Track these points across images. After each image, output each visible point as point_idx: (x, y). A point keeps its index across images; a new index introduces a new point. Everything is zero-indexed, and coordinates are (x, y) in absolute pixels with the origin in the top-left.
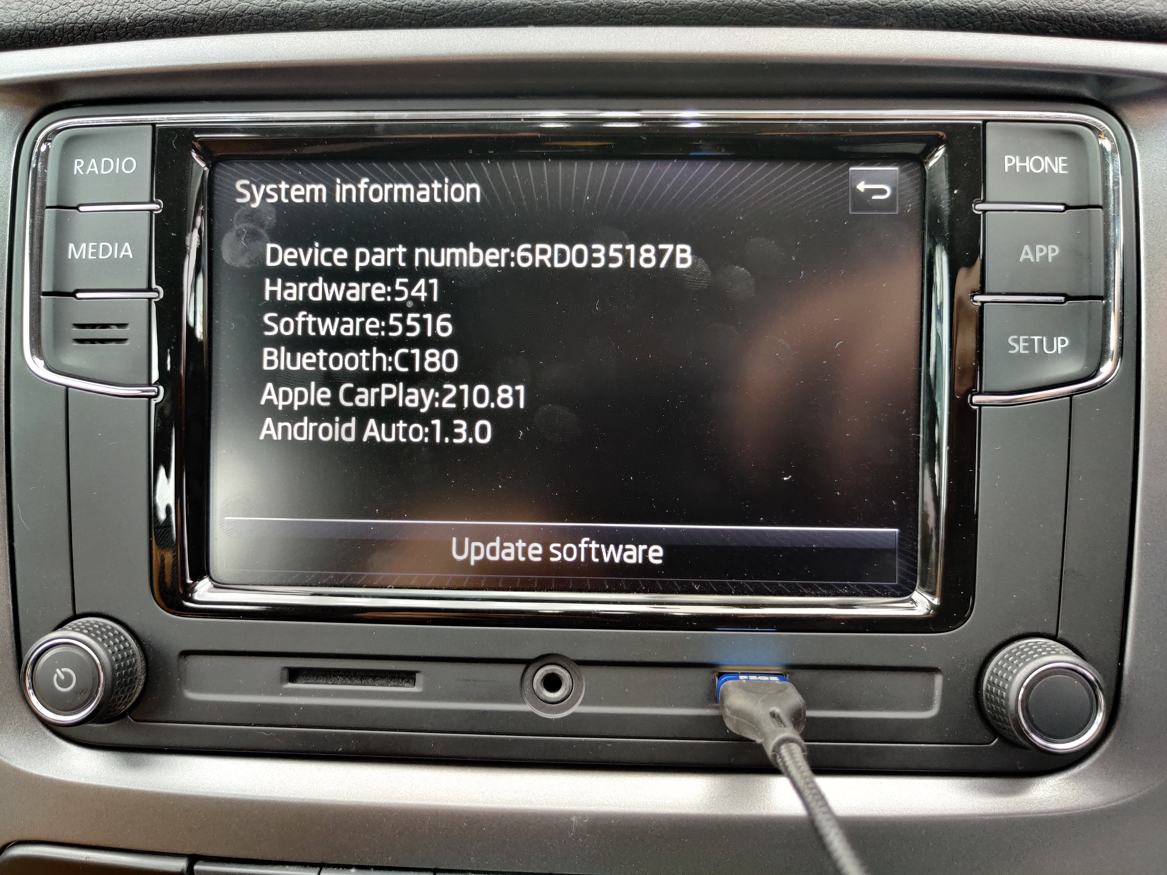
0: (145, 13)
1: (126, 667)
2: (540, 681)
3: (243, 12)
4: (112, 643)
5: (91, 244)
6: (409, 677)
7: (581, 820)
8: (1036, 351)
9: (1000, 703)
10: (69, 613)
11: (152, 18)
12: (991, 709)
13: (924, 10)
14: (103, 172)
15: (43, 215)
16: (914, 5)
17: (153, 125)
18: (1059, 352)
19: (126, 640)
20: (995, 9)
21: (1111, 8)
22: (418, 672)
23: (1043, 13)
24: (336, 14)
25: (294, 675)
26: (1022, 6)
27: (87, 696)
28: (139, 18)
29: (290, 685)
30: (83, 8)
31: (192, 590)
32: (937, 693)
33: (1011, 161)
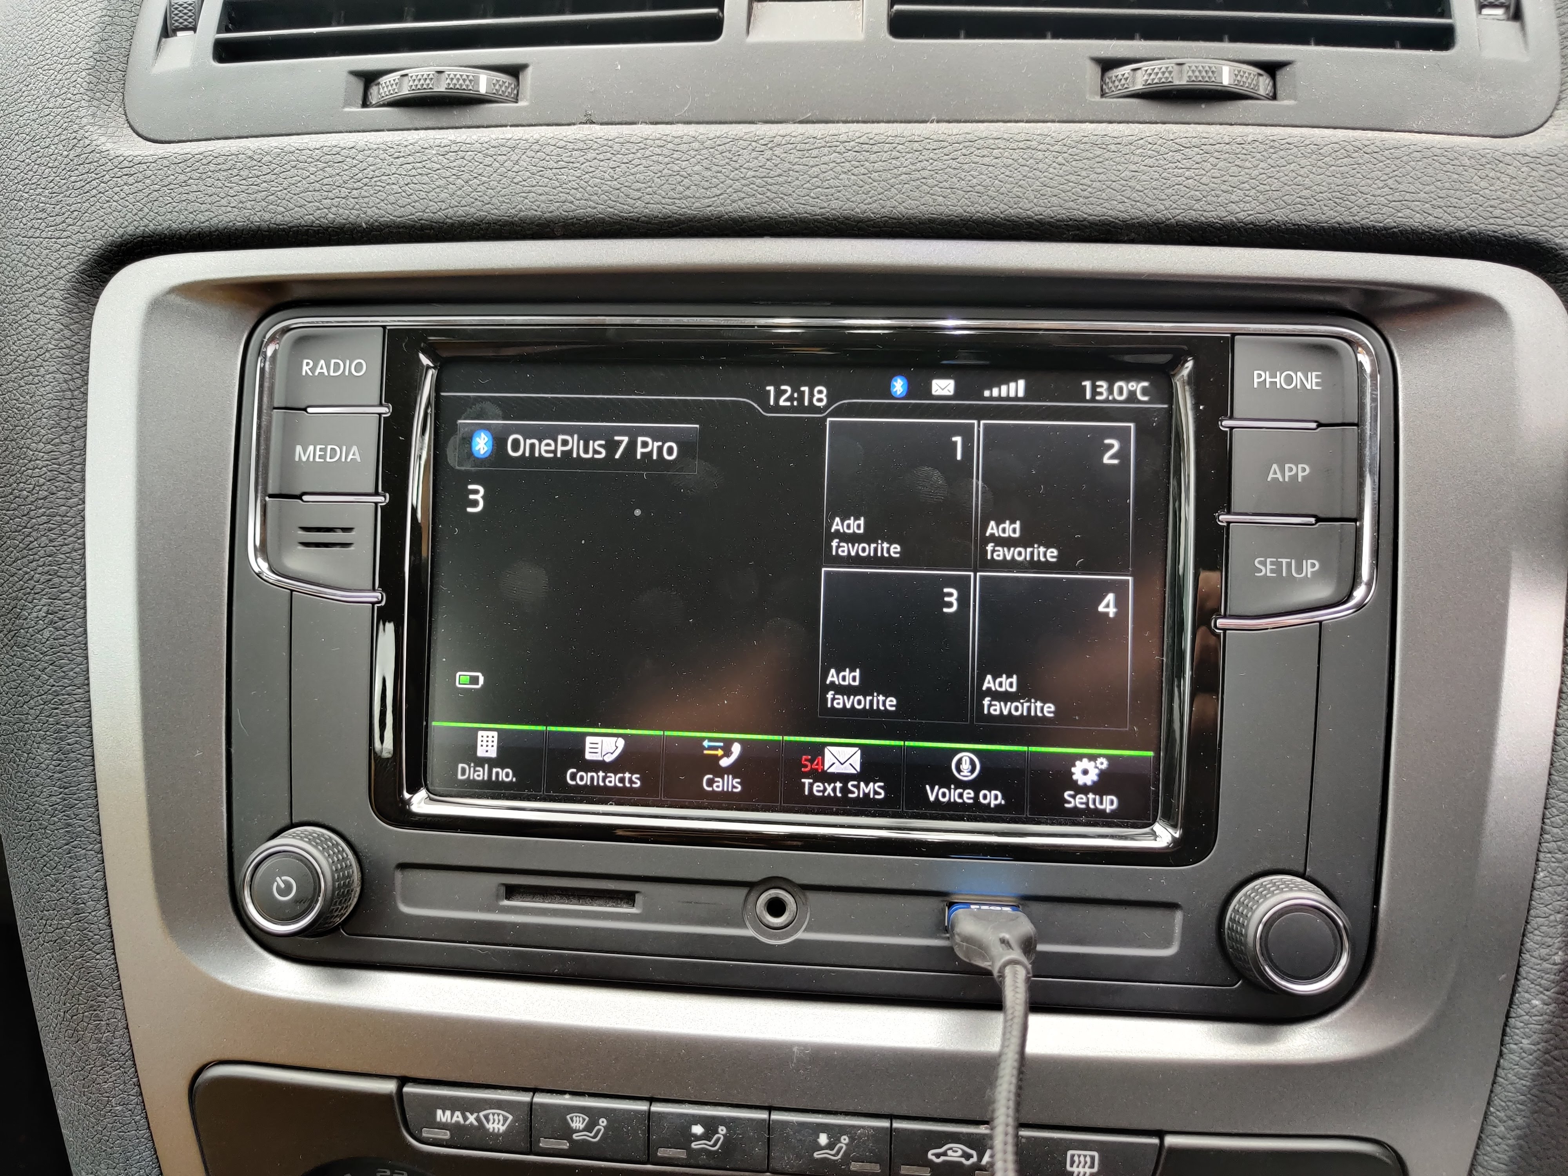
0: (382, 219)
1: (344, 877)
2: (763, 905)
3: (482, 221)
4: (331, 852)
5: (318, 447)
6: (629, 898)
7: (802, 1050)
8: (1284, 574)
9: (1239, 939)
10: (286, 821)
11: (389, 224)
12: (1232, 947)
13: (1166, 225)
14: (332, 374)
15: (271, 416)
16: (1155, 222)
17: (384, 327)
18: (1309, 576)
19: (344, 851)
20: (1241, 224)
21: (1367, 220)
22: (637, 892)
23: (1293, 227)
24: (573, 224)
25: (511, 891)
26: (1270, 221)
27: (306, 905)
28: (377, 224)
29: (506, 903)
30: (318, 212)
31: (408, 802)
32: (1178, 930)
33: (1261, 377)
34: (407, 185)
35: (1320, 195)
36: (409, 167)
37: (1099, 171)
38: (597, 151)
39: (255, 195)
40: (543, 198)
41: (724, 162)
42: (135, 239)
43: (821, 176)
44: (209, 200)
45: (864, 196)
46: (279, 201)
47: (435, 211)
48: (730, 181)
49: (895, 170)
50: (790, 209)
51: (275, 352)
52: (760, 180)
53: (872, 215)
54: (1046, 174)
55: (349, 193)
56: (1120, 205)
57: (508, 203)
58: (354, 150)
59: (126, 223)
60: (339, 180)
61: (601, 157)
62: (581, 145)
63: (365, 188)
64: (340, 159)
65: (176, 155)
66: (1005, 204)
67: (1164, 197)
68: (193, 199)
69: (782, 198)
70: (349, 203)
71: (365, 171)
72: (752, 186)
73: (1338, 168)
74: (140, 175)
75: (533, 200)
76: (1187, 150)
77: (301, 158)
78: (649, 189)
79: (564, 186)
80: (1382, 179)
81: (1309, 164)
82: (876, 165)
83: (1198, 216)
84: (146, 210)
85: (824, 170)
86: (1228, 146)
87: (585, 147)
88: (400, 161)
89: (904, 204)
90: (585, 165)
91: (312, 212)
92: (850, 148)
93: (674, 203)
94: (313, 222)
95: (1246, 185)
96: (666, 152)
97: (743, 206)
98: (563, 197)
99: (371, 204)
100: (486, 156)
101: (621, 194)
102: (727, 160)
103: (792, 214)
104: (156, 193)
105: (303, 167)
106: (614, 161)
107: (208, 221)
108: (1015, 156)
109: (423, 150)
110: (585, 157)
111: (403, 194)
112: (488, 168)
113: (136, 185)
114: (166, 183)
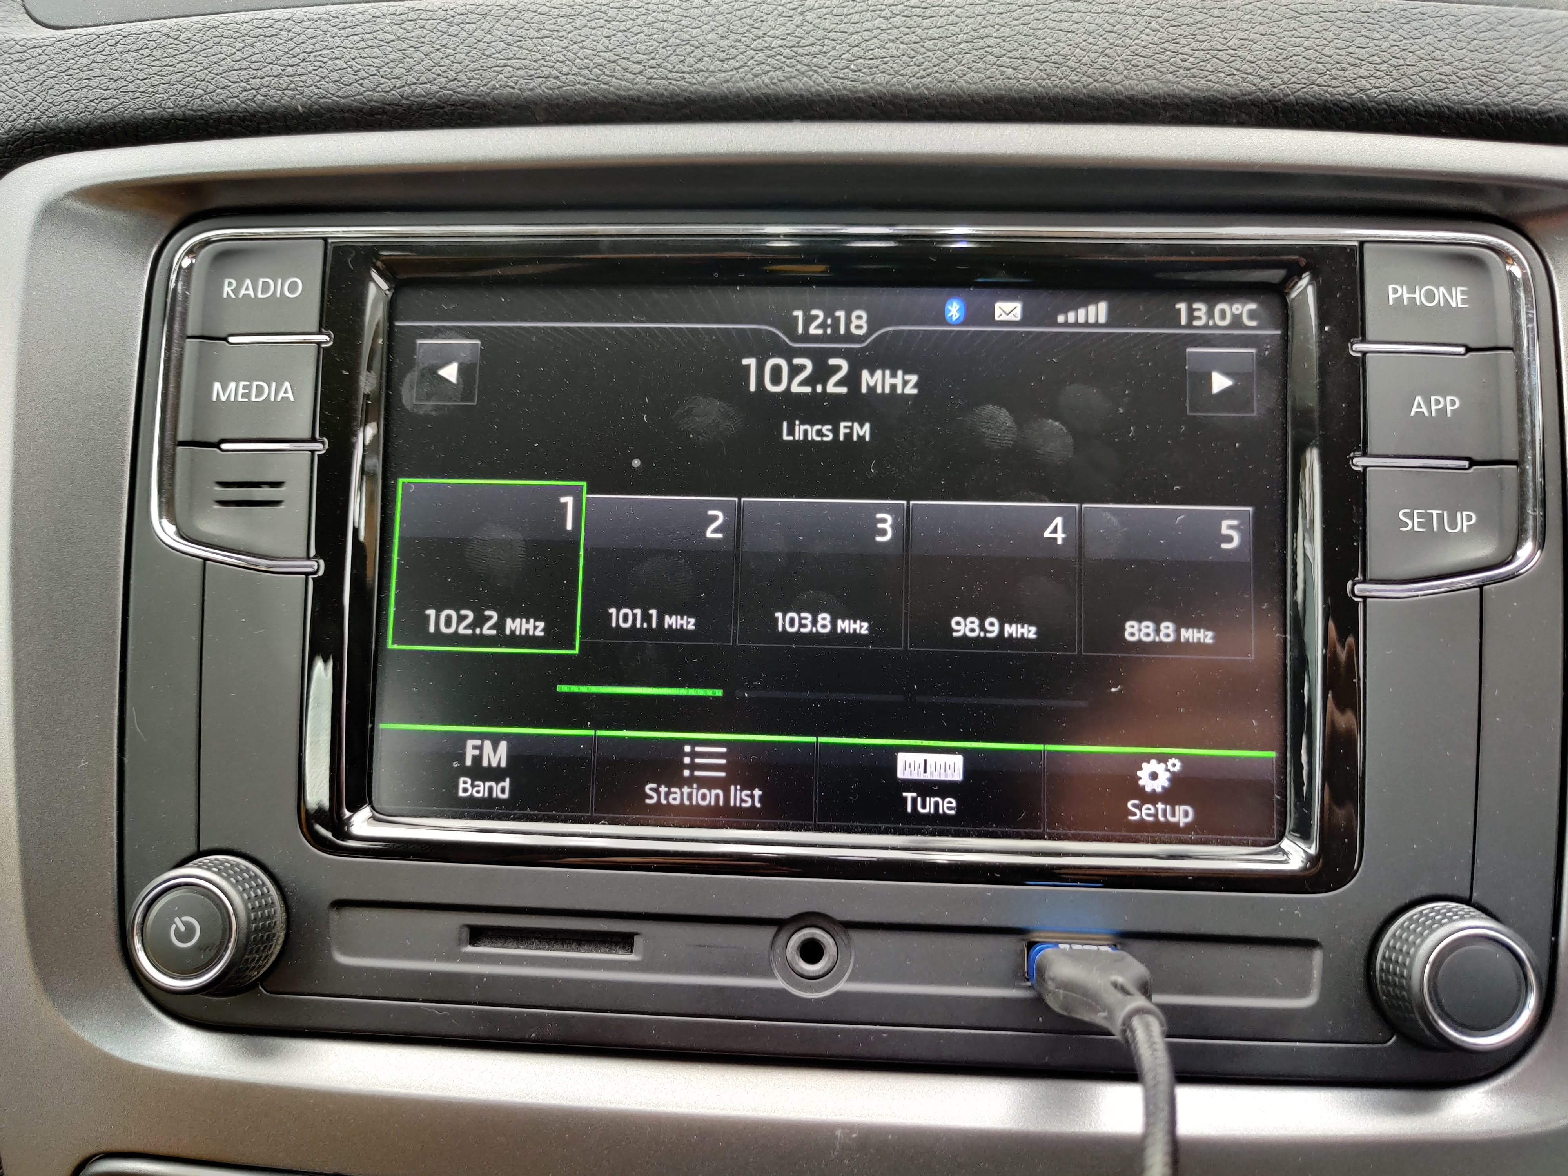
0: (323, 101)
1: (263, 918)
2: (795, 949)
3: (445, 103)
4: (247, 886)
5: (241, 384)
6: (625, 941)
7: (848, 1134)
8: (1435, 529)
9: (1400, 985)
10: (191, 849)
11: (331, 106)
12: (1388, 994)
13: (1285, 104)
14: (260, 295)
15: (182, 347)
16: (1271, 99)
17: (325, 239)
18: (1465, 530)
19: (264, 884)
20: (1373, 104)
21: (1519, 102)
22: (637, 934)
23: (1432, 109)
24: (558, 106)
25: (477, 935)
26: (1406, 100)
27: (213, 952)
28: (316, 107)
29: (470, 949)
30: (245, 93)
31: (348, 822)
32: (1316, 973)
33: (1397, 292)
34: (353, 59)
35: (1464, 72)
36: (357, 38)
37: (1201, 38)
38: (588, 18)
39: (170, 77)
40: (521, 72)
41: (744, 30)
42: (23, 135)
43: (863, 45)
44: (114, 85)
45: (916, 69)
46: (198, 82)
47: (388, 89)
48: (751, 51)
49: (954, 37)
50: (825, 85)
51: (191, 265)
52: (788, 51)
53: (926, 92)
54: (1137, 41)
55: (283, 70)
56: (1229, 78)
57: (478, 79)
58: (290, 22)
59: (14, 116)
60: (271, 56)
61: (593, 24)
62: (568, 11)
63: (302, 64)
64: (273, 31)
65: (78, 36)
66: (1089, 77)
67: (1281, 69)
68: (96, 85)
69: (815, 71)
70: (282, 82)
71: (303, 45)
72: (778, 57)
73: (1481, 43)
74: (34, 61)
75: (508, 75)
76: (1304, 17)
77: (226, 33)
78: (652, 61)
79: (547, 58)
80: (1533, 55)
81: (1447, 36)
82: (930, 31)
83: (1322, 92)
84: (39, 100)
85: (867, 38)
86: (1351, 14)
87: (573, 13)
88: (345, 32)
89: (965, 78)
90: (572, 33)
91: (237, 94)
92: (898, 12)
93: (684, 78)
94: (238, 105)
95: (1375, 58)
96: (672, 17)
97: (767, 81)
98: (546, 71)
99: (309, 83)
100: (451, 24)
101: (618, 68)
102: (747, 27)
103: (828, 91)
104: (51, 80)
105: (228, 43)
106: (609, 29)
107: (111, 109)
108: (1099, 21)
109: (374, 19)
110: (573, 24)
111: (349, 70)
112: (453, 39)
113: (29, 71)
114: (64, 67)
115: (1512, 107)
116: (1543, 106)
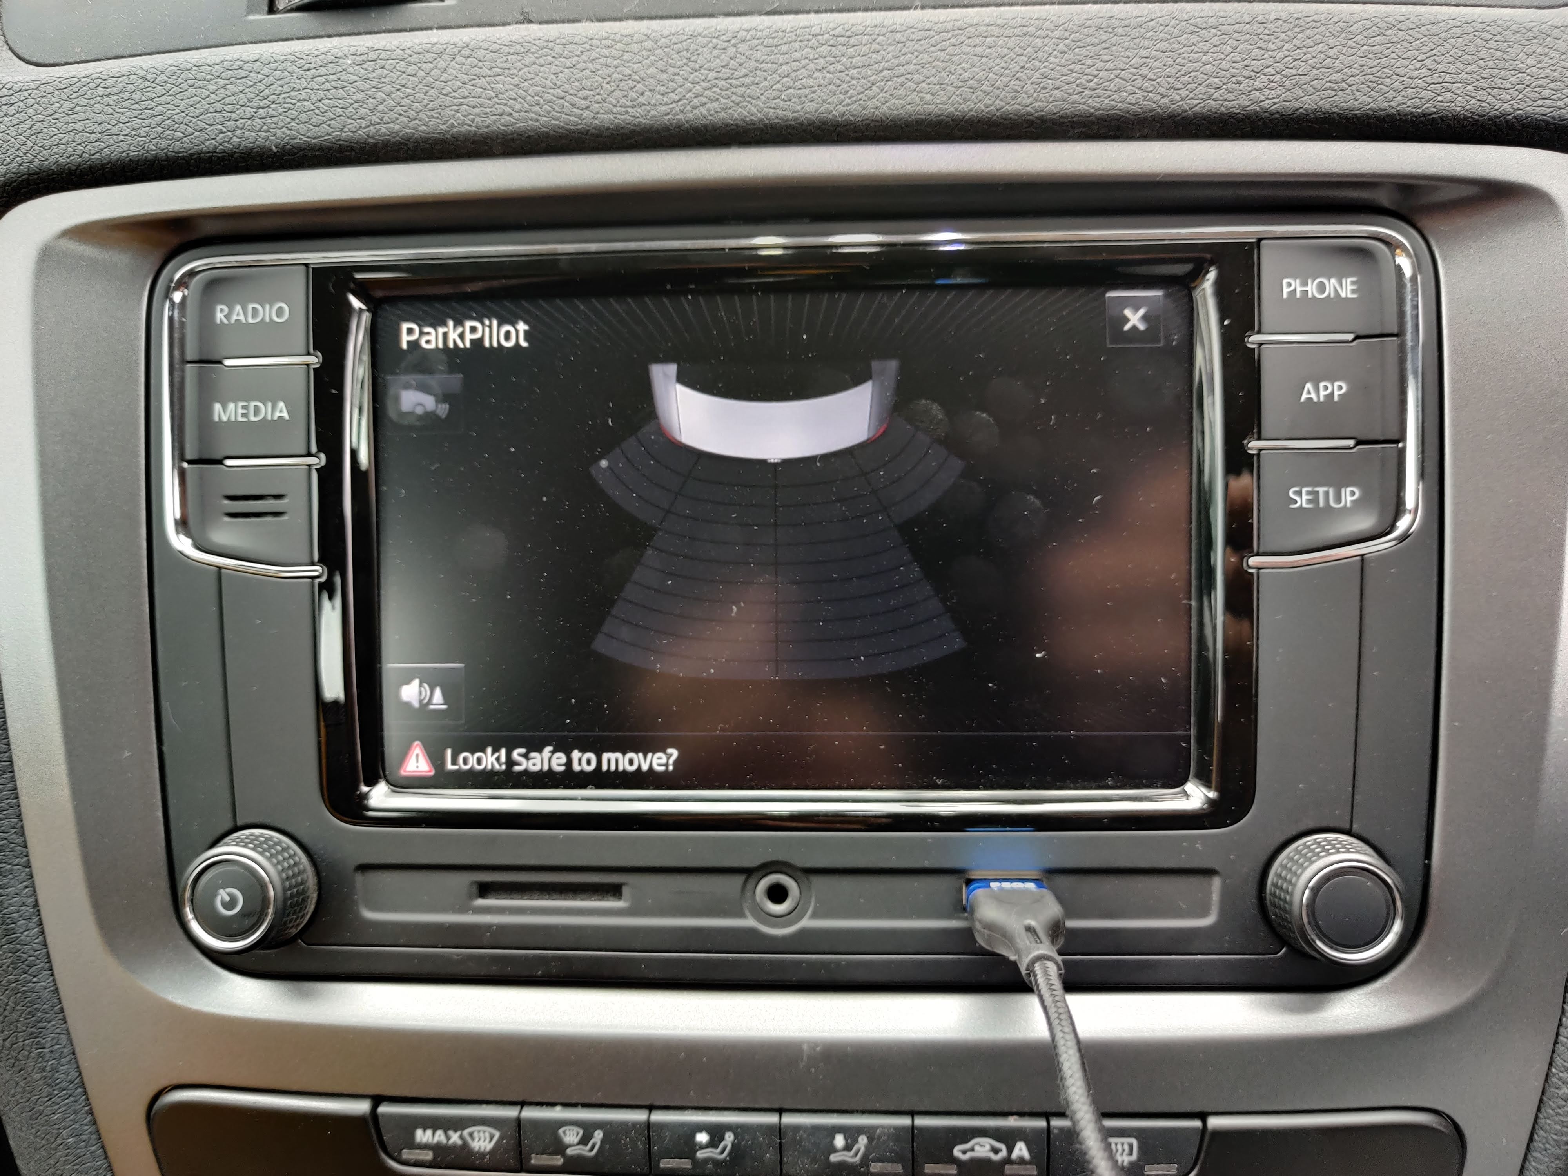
0: (295, 141)
1: (298, 885)
2: (763, 891)
3: (408, 141)
4: (281, 858)
5: (240, 404)
6: (615, 890)
7: (813, 1048)
8: (1321, 505)
9: (1284, 908)
10: (228, 825)
11: (303, 146)
12: (1275, 915)
13: (1183, 118)
14: (250, 321)
15: (183, 371)
16: (1171, 114)
17: (306, 265)
18: (1349, 505)
19: (295, 854)
20: (1266, 114)
21: (1404, 106)
22: (624, 884)
23: (1323, 116)
24: (513, 140)
25: (485, 890)
26: (1297, 110)
27: (255, 918)
28: (288, 147)
29: (480, 902)
30: (221, 136)
31: (366, 797)
32: (1215, 897)
33: (1291, 286)
34: (320, 101)
35: (1352, 78)
36: (322, 79)
37: (1106, 58)
38: (536, 55)
39: (150, 120)
40: (476, 110)
41: (681, 63)
42: (19, 177)
43: (793, 75)
44: (98, 129)
45: (842, 97)
46: (177, 125)
47: (354, 130)
48: (689, 84)
49: (877, 65)
50: (759, 115)
51: (184, 298)
52: (723, 83)
53: (852, 119)
54: (1046, 64)
55: (255, 113)
56: (1130, 97)
57: (437, 118)
58: (258, 63)
59: (8, 160)
60: (242, 98)
61: (541, 61)
62: (518, 48)
63: (272, 106)
64: (243, 73)
65: (60, 79)
66: (1001, 100)
67: (1180, 86)
68: (82, 128)
69: (749, 102)
70: (255, 124)
71: (272, 87)
72: (715, 89)
73: (1370, 48)
74: (21, 104)
75: (466, 113)
76: (1204, 31)
77: (199, 76)
78: (597, 97)
79: (501, 96)
80: (1419, 58)
81: (1338, 43)
82: (854, 60)
83: (1218, 107)
84: (30, 144)
85: (795, 68)
86: (1248, 26)
87: (522, 50)
88: (310, 74)
89: (887, 104)
90: (522, 71)
91: (214, 136)
92: (824, 42)
93: (627, 112)
94: (216, 147)
95: (1269, 69)
96: (615, 53)
97: (705, 112)
98: (500, 108)
99: (281, 124)
100: (409, 64)
101: (566, 104)
102: (685, 61)
103: (761, 120)
104: (40, 124)
105: (202, 85)
106: (556, 66)
107: (98, 152)
108: (1011, 44)
109: (337, 60)
110: (523, 61)
111: (317, 111)
112: (412, 78)
113: (17, 115)
114: (50, 112)
115: (1397, 111)
116: (1427, 108)
